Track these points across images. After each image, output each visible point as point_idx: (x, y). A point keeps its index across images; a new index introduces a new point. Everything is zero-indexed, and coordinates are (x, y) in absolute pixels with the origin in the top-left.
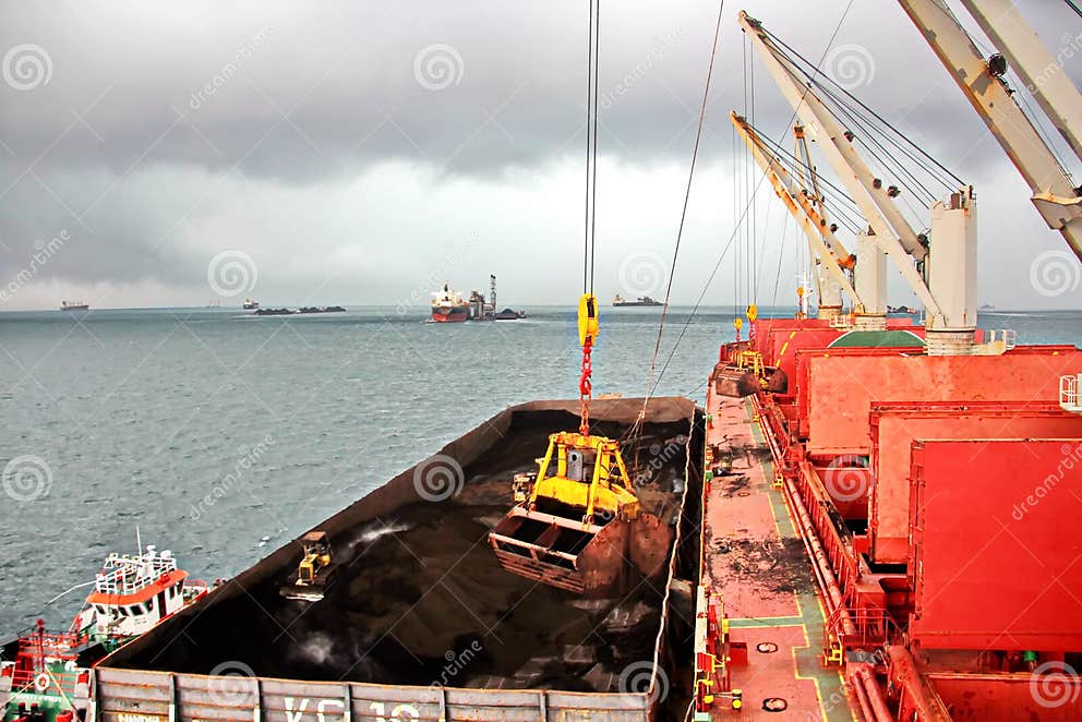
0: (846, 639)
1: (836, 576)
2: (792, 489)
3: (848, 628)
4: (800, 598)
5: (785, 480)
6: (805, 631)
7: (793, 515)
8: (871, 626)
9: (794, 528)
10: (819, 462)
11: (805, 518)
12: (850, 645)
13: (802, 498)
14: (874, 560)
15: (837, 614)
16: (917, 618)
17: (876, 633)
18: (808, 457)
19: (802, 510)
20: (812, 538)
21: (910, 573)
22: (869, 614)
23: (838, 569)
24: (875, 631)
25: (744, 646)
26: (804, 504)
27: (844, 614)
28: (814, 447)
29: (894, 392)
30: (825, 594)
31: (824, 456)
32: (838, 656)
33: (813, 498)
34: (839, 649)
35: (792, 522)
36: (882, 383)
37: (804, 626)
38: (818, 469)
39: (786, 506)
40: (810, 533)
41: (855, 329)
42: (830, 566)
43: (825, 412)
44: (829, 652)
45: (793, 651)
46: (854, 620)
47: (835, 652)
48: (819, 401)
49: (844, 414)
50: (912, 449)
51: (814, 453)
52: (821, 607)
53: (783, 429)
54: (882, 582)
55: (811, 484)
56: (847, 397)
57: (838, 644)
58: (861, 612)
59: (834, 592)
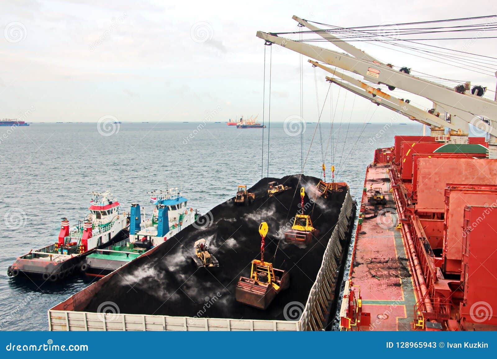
0: (426, 315)
1: (425, 280)
2: (407, 230)
3: (429, 308)
4: (404, 291)
5: (403, 225)
6: (405, 309)
7: (405, 244)
8: (442, 307)
9: (405, 252)
10: (423, 216)
11: (411, 246)
12: (428, 318)
13: (411, 235)
14: (445, 271)
15: (423, 300)
16: (464, 305)
17: (444, 313)
18: (416, 212)
19: (410, 242)
20: (414, 258)
21: (462, 280)
22: (441, 301)
23: (426, 275)
24: (444, 311)
25: (369, 315)
26: (412, 239)
27: (427, 300)
28: (420, 207)
29: (466, 178)
30: (418, 289)
31: (427, 213)
32: (421, 323)
33: (417, 235)
34: (422, 320)
35: (405, 248)
36: (460, 173)
37: (404, 306)
38: (421, 219)
39: (403, 239)
40: (414, 255)
41: (450, 143)
42: (422, 273)
43: (426, 188)
44: (416, 321)
45: (397, 319)
46: (432, 304)
47: (419, 321)
48: (423, 182)
49: (437, 190)
50: (465, 210)
51: (419, 210)
52: (416, 296)
53: (404, 197)
54: (449, 284)
55: (416, 228)
56: (440, 181)
57: (422, 317)
58: (436, 300)
59: (423, 288)
